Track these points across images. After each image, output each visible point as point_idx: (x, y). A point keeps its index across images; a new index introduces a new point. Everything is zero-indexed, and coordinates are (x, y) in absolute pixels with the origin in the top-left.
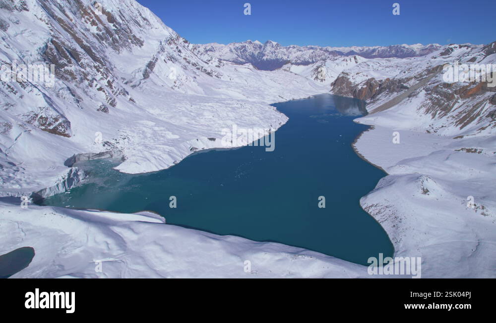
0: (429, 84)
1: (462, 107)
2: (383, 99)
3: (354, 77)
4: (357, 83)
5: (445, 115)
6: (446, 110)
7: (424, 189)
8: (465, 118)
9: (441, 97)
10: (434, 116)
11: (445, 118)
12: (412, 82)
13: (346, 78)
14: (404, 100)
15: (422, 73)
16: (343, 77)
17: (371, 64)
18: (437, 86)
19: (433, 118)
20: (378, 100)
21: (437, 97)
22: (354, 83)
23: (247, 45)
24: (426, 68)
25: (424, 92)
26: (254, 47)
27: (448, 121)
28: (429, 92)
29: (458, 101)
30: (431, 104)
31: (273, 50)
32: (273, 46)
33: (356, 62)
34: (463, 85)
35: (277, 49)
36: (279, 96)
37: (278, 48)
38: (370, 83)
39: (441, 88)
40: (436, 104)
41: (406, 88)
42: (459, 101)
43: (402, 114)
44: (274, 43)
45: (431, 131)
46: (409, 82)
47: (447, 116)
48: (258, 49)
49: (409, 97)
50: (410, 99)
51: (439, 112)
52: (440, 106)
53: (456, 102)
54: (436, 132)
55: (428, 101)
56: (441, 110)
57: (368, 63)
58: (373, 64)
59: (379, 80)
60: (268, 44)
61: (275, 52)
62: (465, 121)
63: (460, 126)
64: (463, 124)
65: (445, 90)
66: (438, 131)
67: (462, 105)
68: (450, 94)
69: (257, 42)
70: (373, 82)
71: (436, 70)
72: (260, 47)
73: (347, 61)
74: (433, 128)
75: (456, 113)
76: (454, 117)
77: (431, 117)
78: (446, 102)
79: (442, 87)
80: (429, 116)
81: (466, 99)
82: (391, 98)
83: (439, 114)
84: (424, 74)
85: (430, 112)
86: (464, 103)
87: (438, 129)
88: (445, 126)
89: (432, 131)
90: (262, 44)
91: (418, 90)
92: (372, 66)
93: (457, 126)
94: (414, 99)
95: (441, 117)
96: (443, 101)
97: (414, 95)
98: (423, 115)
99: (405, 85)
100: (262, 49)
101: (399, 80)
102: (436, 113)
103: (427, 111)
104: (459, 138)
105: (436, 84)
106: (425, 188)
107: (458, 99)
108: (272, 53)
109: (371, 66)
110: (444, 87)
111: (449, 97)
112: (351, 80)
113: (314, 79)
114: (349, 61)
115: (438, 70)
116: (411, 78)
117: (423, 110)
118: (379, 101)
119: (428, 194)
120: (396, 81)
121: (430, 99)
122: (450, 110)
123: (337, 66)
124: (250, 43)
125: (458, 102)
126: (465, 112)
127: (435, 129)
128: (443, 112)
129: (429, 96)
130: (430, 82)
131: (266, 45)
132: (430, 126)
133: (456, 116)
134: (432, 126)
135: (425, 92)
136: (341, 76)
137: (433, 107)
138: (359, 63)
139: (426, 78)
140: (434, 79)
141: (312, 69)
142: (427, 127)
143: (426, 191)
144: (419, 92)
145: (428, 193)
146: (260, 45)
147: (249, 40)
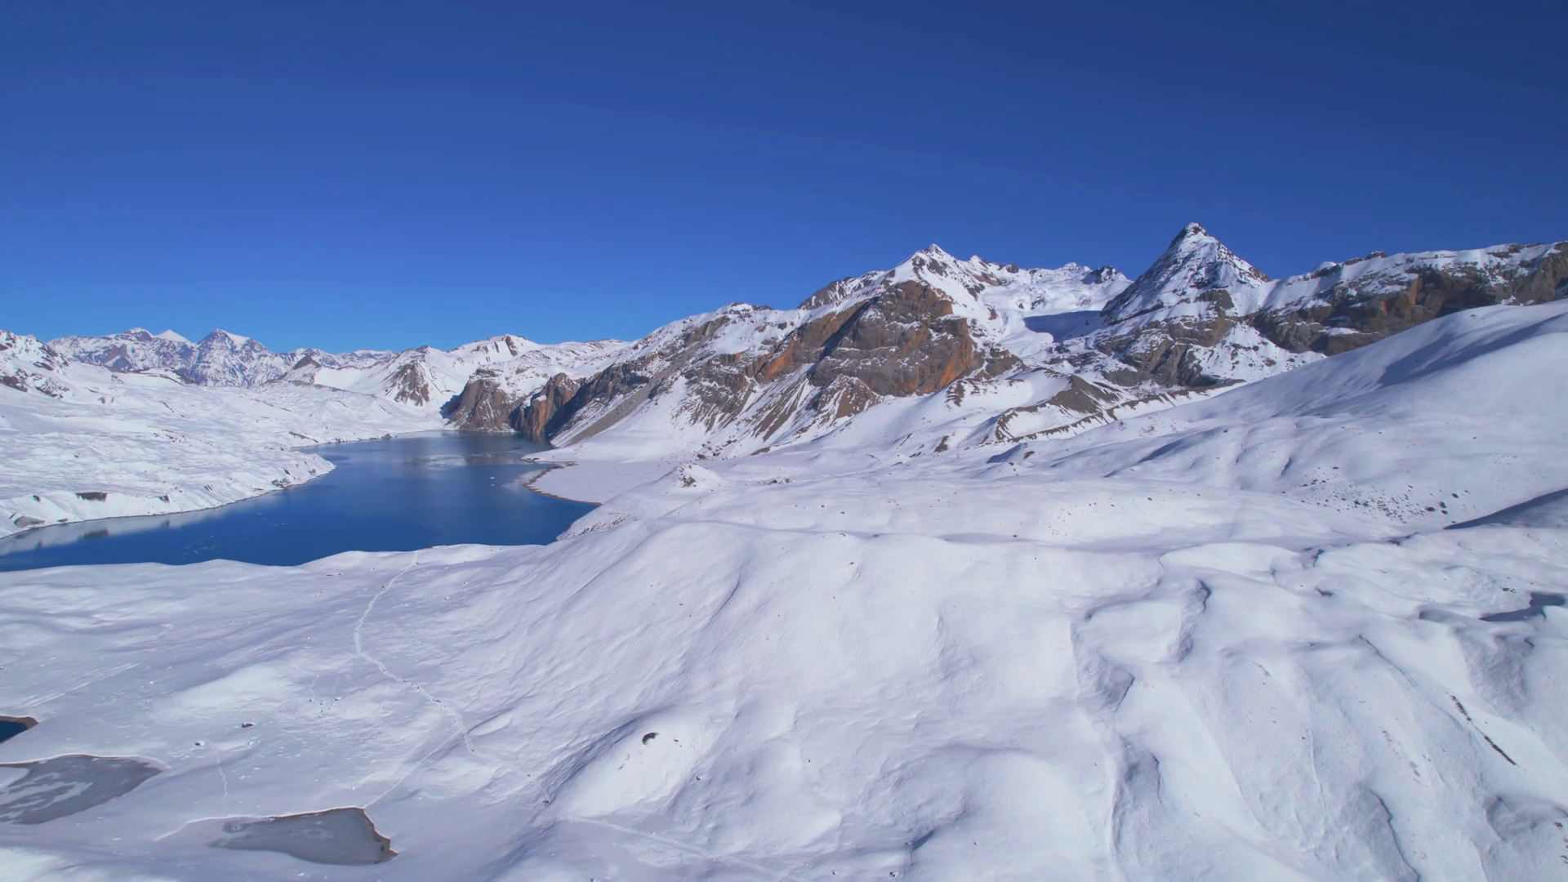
0: (692, 363)
1: (762, 399)
2: (591, 413)
3: (511, 381)
4: (519, 394)
5: (732, 420)
6: (732, 409)
7: (684, 479)
8: (770, 418)
9: (720, 384)
10: (710, 425)
11: (732, 425)
12: (655, 366)
13: (488, 383)
14: (642, 405)
15: (675, 343)
16: (481, 382)
17: (553, 355)
18: (709, 363)
19: (709, 429)
20: (580, 418)
21: (712, 385)
22: (513, 395)
23: (130, 345)
24: (681, 333)
25: (683, 380)
26: (158, 353)
27: (738, 430)
28: (693, 378)
29: (754, 389)
30: (700, 402)
31: (235, 360)
32: (233, 350)
33: (514, 353)
34: (757, 355)
35: (249, 358)
36: (291, 433)
37: (255, 355)
38: (553, 387)
39: (718, 366)
40: (712, 400)
41: (644, 380)
42: (756, 388)
43: (641, 432)
44: (239, 340)
45: (706, 455)
46: (650, 366)
47: (736, 422)
48: (176, 357)
49: (651, 396)
50: (655, 398)
51: (718, 417)
52: (719, 403)
53: (751, 391)
54: (718, 454)
55: (695, 397)
56: (723, 411)
57: (547, 353)
58: (559, 356)
59: (577, 378)
60: (216, 344)
61: (242, 369)
62: (772, 424)
63: (763, 434)
64: (768, 430)
65: (725, 369)
66: (722, 452)
67: (762, 396)
68: (736, 376)
69: (170, 336)
70: (562, 384)
71: (704, 334)
72: (186, 352)
73: (486, 349)
74: (710, 449)
75: (753, 411)
76: (749, 421)
77: (705, 429)
78: (731, 394)
79: (718, 363)
80: (701, 426)
81: (767, 383)
82: (612, 407)
83: (720, 420)
84: (678, 344)
85: (700, 418)
86: (766, 392)
87: (721, 449)
88: (735, 441)
89: (709, 454)
90: (189, 344)
91: (670, 379)
92: (557, 359)
93: (756, 436)
94: (662, 399)
95: (724, 425)
96: (724, 394)
97: (662, 391)
98: (687, 427)
99: (639, 373)
100: (193, 360)
101: (625, 366)
102: (713, 420)
103: (695, 418)
104: (761, 453)
105: (706, 360)
106: (687, 477)
107: (752, 386)
108: (233, 372)
109: (553, 359)
110: (722, 363)
111: (735, 383)
112: (504, 387)
113: (396, 399)
114: (492, 352)
115: (707, 333)
116: (653, 357)
117: (687, 415)
118: (584, 421)
119: (695, 486)
120: (617, 369)
121: (699, 392)
122: (741, 410)
123: (458, 363)
124: (144, 338)
125: (755, 392)
126: (769, 408)
127: (714, 449)
128: (728, 415)
129: (695, 386)
130: (694, 359)
131: (206, 346)
132: (703, 445)
133: (753, 417)
134: (710, 445)
135: (686, 380)
136: (475, 379)
137: (706, 407)
138: (519, 355)
139: (684, 352)
140: (700, 351)
141: (386, 374)
142: (699, 449)
143: (690, 482)
144: (672, 383)
145: (694, 484)
146: (185, 347)
147: (139, 330)
